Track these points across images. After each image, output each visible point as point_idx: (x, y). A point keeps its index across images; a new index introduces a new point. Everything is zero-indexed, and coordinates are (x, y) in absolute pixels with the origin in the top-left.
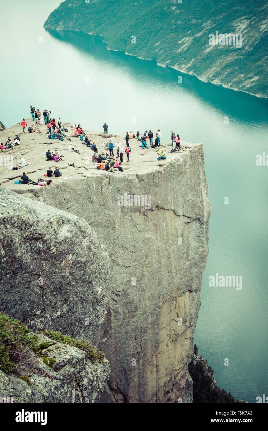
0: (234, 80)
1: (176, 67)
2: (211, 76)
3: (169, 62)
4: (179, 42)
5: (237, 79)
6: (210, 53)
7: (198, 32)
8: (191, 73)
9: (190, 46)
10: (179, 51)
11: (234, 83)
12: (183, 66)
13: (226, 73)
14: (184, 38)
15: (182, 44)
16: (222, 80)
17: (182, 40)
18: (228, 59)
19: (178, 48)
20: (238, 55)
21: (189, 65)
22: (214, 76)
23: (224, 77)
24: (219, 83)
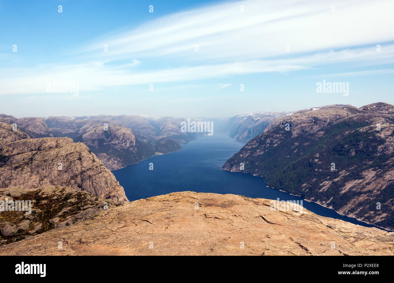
0: (367, 215)
1: (318, 203)
2: (347, 211)
3: (313, 198)
4: (321, 184)
5: (368, 215)
6: (345, 194)
7: (336, 178)
8: (331, 207)
9: (329, 188)
10: (321, 191)
11: (366, 218)
12: (324, 202)
13: (359, 209)
14: (325, 182)
15: (323, 186)
16: (356, 214)
17: (324, 183)
18: (360, 199)
19: (320, 189)
20: (367, 196)
21: (328, 202)
22: (349, 211)
23: (357, 212)
24: (354, 217)
